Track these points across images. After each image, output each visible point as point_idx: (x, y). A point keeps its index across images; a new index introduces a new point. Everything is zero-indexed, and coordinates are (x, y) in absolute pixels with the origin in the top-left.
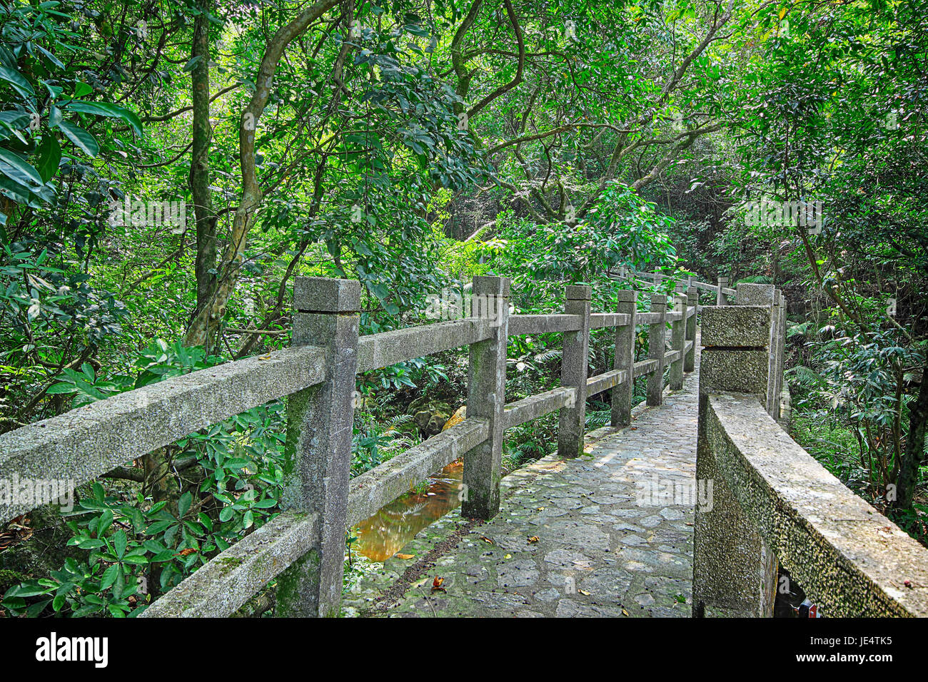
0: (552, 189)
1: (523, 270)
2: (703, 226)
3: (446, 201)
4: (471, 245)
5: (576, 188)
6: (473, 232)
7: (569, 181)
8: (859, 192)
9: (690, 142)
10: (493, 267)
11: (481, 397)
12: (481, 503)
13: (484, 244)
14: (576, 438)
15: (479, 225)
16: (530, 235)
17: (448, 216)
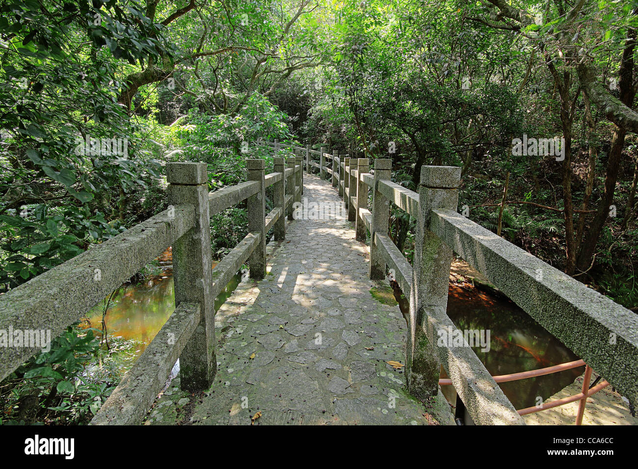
0: (219, 95)
1: (206, 142)
2: (296, 118)
3: (155, 102)
4: (174, 128)
5: (233, 96)
6: (174, 120)
7: (228, 92)
8: (393, 99)
9: (289, 74)
10: (188, 140)
11: (189, 284)
12: (199, 376)
13: (182, 127)
14: (262, 265)
15: (178, 117)
16: (208, 122)
17: (157, 111)
